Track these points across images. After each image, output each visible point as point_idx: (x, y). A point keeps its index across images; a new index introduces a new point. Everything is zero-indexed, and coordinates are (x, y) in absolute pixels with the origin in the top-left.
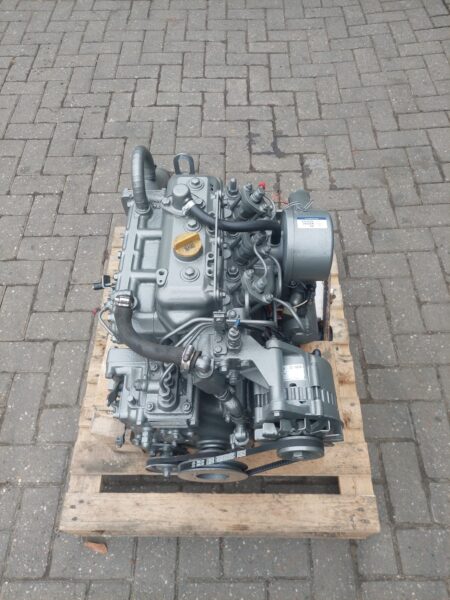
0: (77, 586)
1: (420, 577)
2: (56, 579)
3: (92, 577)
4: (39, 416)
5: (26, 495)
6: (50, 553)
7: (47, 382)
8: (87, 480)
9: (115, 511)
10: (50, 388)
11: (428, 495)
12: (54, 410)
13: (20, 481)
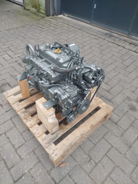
0: (66, 178)
1: (123, 116)
2: (59, 182)
3: (68, 172)
4: (17, 153)
5: (31, 173)
6: (52, 178)
7: (11, 144)
8: (50, 146)
9: (64, 145)
10: (14, 144)
11: (112, 103)
12: (20, 148)
13: (26, 171)
